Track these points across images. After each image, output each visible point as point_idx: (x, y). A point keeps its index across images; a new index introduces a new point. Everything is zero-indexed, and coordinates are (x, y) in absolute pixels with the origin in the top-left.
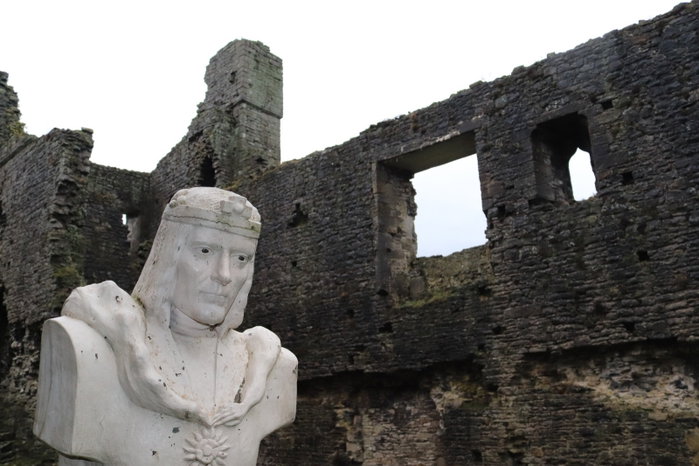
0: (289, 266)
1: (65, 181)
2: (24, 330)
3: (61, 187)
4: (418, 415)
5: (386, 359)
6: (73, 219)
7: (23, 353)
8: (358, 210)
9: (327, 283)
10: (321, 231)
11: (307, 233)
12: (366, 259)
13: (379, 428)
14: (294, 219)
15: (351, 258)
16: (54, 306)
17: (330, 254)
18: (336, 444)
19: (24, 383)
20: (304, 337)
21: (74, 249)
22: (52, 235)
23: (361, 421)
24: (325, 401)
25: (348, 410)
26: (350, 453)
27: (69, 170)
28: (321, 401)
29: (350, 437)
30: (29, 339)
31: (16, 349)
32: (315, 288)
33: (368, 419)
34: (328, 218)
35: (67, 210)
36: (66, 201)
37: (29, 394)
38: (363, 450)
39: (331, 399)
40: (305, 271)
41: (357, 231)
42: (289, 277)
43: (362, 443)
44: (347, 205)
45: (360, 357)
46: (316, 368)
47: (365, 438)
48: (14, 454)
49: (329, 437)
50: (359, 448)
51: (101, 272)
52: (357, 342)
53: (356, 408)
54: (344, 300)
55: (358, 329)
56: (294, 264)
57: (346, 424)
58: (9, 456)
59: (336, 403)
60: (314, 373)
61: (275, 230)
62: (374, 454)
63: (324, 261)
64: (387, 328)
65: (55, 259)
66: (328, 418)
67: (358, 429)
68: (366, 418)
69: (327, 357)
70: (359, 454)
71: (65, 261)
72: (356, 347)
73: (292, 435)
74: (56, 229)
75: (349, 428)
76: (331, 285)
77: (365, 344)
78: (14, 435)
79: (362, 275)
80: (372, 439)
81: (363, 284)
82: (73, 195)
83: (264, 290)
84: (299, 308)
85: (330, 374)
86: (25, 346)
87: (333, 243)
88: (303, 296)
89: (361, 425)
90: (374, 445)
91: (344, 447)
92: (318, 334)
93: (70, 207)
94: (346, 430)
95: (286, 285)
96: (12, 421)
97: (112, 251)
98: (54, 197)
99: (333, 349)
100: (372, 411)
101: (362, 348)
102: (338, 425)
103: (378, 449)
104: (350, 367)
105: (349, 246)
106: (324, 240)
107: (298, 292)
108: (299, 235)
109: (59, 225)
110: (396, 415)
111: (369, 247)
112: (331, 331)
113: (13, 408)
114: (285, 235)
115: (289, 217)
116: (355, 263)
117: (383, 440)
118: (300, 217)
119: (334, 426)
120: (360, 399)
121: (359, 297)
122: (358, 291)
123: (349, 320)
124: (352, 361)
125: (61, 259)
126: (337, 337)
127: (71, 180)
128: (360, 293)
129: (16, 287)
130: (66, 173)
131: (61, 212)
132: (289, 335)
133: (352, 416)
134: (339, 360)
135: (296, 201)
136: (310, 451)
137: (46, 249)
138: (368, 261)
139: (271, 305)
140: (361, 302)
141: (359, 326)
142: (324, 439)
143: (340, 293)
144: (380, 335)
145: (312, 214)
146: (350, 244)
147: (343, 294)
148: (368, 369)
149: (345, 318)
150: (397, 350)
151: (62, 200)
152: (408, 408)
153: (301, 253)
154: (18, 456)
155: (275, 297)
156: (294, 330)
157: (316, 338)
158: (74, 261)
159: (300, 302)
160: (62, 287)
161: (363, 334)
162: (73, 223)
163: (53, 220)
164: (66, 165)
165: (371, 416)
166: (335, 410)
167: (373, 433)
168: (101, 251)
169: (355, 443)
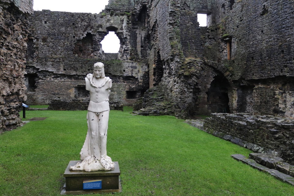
0: (260, 33)
1: (171, 11)
2: (165, 62)
3: (170, 14)
6: (176, 24)
7: (166, 70)
8: (288, 6)
9: (274, 39)
10: (273, 17)
11: (267, 18)
12: (290, 28)
13: (293, 99)
14: (263, 12)
15: (284, 28)
16: (171, 55)
17: (276, 27)
18: (274, 104)
19: (167, 79)
20: (265, 62)
21: (177, 34)
22: (169, 31)
23: (286, 96)
24: (272, 87)
25: (281, 91)
26: (280, 108)
27: (172, 7)
28: (270, 87)
29: (280, 102)
30: (167, 65)
31: (164, 68)
32: (269, 41)
33: (289, 95)
34: (276, 11)
35: (173, 21)
36: (173, 18)
37: (168, 82)
38: (286, 107)
39: (275, 86)
40: (266, 34)
41: (287, 16)
42: (260, 37)
43: (286, 105)
44: (284, 4)
45: (285, 70)
46: (269, 74)
47: (287, 103)
48: (164, 100)
49: (272, 101)
50: (284, 106)
51: (190, 40)
52: (284, 64)
53: (285, 90)
54: (280, 46)
55: (285, 58)
56: (262, 31)
57: (279, 97)
58: (162, 100)
59: (277, 88)
60: (268, 76)
61: (255, 18)
62: (290, 109)
63: (273, 30)
65: (170, 39)
66: (272, 94)
67: (284, 99)
68: (288, 95)
69: (273, 70)
70: (284, 109)
71: (174, 39)
72: (284, 66)
73: (259, 99)
74: (170, 28)
75: (280, 98)
76: (276, 40)
77: (287, 65)
78: (164, 94)
79: (288, 35)
80: (290, 103)
81: (288, 39)
82: (175, 16)
83: (251, 43)
84: (263, 50)
85: (274, 77)
86: (166, 67)
87: (277, 21)
88: (265, 45)
89: (286, 97)
90: (290, 105)
91: (278, 105)
92: (270, 61)
93: (174, 20)
94: (279, 99)
95: (259, 41)
96: (163, 90)
97: (193, 32)
98: (169, 17)
99: (275, 67)
100: (291, 92)
101: (286, 66)
102: (276, 97)
103: (292, 107)
104: (281, 74)
105: (283, 22)
106: (274, 20)
107: (263, 43)
108: (264, 19)
109: (171, 27)
111: (291, 22)
112: (275, 59)
113: (164, 87)
114: (259, 19)
115: (261, 11)
116: (286, 30)
118: (265, 11)
119: (274, 97)
120: (286, 87)
121: (286, 45)
122: (286, 42)
123: (282, 55)
124: (282, 72)
125: (172, 39)
126: (277, 62)
127: (173, 11)
128: (287, 43)
129: (162, 48)
130: (171, 9)
131: (171, 22)
132: (260, 61)
133: (282, 93)
134: (277, 71)
135: (263, 4)
136: (265, 106)
137: (168, 35)
138: (291, 29)
139: (254, 49)
140: (287, 47)
141: (285, 57)
142: (270, 102)
143: (279, 43)
145: (270, 9)
146: (284, 21)
147: (280, 44)
148: (288, 75)
149: (280, 54)
151: (171, 18)
153: (265, 27)
154: (164, 101)
155: (255, 46)
156: (261, 59)
157: (269, 62)
158: (177, 39)
159: (264, 47)
160: (173, 48)
161: (286, 60)
162: (176, 25)
163: (169, 25)
164: (171, 6)
166: (275, 91)
167: (290, 101)
168: (190, 33)
169: (282, 104)
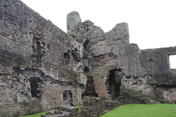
4: (174, 91)
5: (171, 83)
11: (153, 63)
13: (167, 93)
14: (150, 60)
15: (163, 68)
17: (159, 67)
26: (163, 96)
32: (156, 72)
34: (158, 61)
39: (159, 88)
40: (153, 69)
41: (164, 64)
42: (150, 70)
44: (162, 60)
45: (166, 83)
54: (162, 74)
56: (151, 67)
63: (157, 68)
64: (171, 78)
68: (164, 91)
69: (159, 82)
76: (159, 72)
79: (166, 71)
85: (160, 85)
87: (159, 65)
101: (166, 81)
103: (167, 96)
104: (164, 84)
105: (163, 66)
106: (157, 64)
107: (152, 72)
108: (151, 63)
110: (170, 91)
114: (148, 62)
117: (168, 94)
128: (165, 73)
133: (162, 91)
134: (162, 83)
135: (150, 57)
140: (166, 75)
141: (165, 78)
144: (170, 80)
145: (154, 60)
148: (168, 84)
149: (162, 77)
150: (173, 82)
152: (172, 90)
159: (153, 74)
165: (165, 91)
